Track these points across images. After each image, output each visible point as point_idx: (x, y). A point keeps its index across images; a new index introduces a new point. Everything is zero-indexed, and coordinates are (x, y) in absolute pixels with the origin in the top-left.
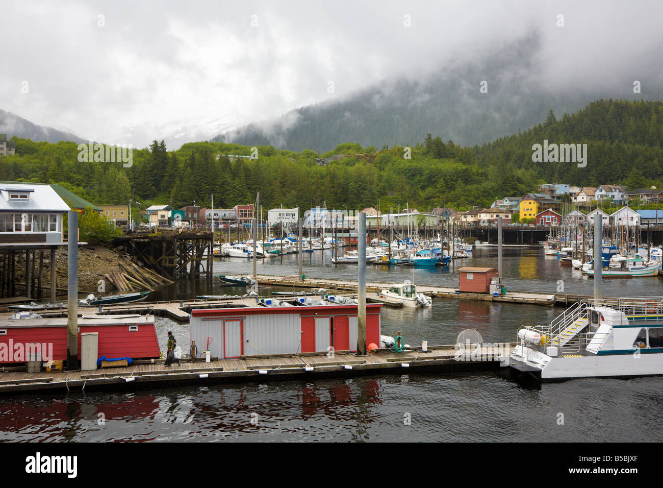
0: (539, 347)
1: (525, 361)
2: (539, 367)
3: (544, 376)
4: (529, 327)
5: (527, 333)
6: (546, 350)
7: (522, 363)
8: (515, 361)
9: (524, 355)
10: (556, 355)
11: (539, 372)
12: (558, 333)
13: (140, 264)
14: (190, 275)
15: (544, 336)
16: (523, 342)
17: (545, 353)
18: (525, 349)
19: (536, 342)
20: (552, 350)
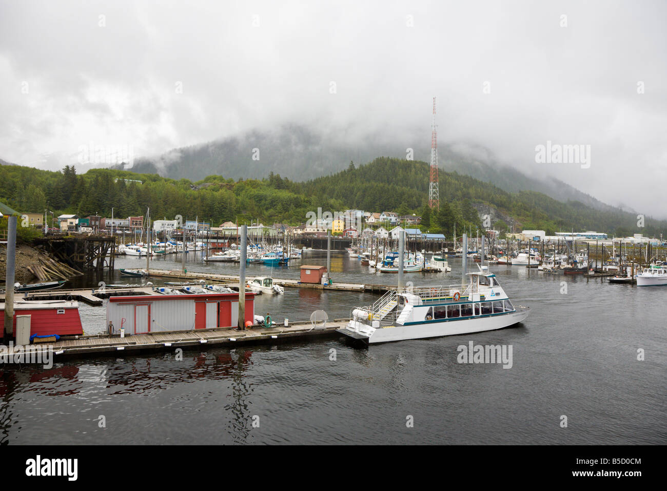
0: (367, 322)
1: (357, 331)
2: (367, 335)
3: (370, 341)
4: (360, 308)
5: (359, 312)
6: (372, 323)
7: (355, 333)
8: (350, 331)
9: (357, 328)
10: (379, 327)
11: (367, 339)
12: (377, 311)
13: (57, 259)
14: (96, 268)
15: (371, 314)
16: (355, 318)
17: (371, 326)
18: (357, 323)
19: (365, 319)
20: (376, 323)
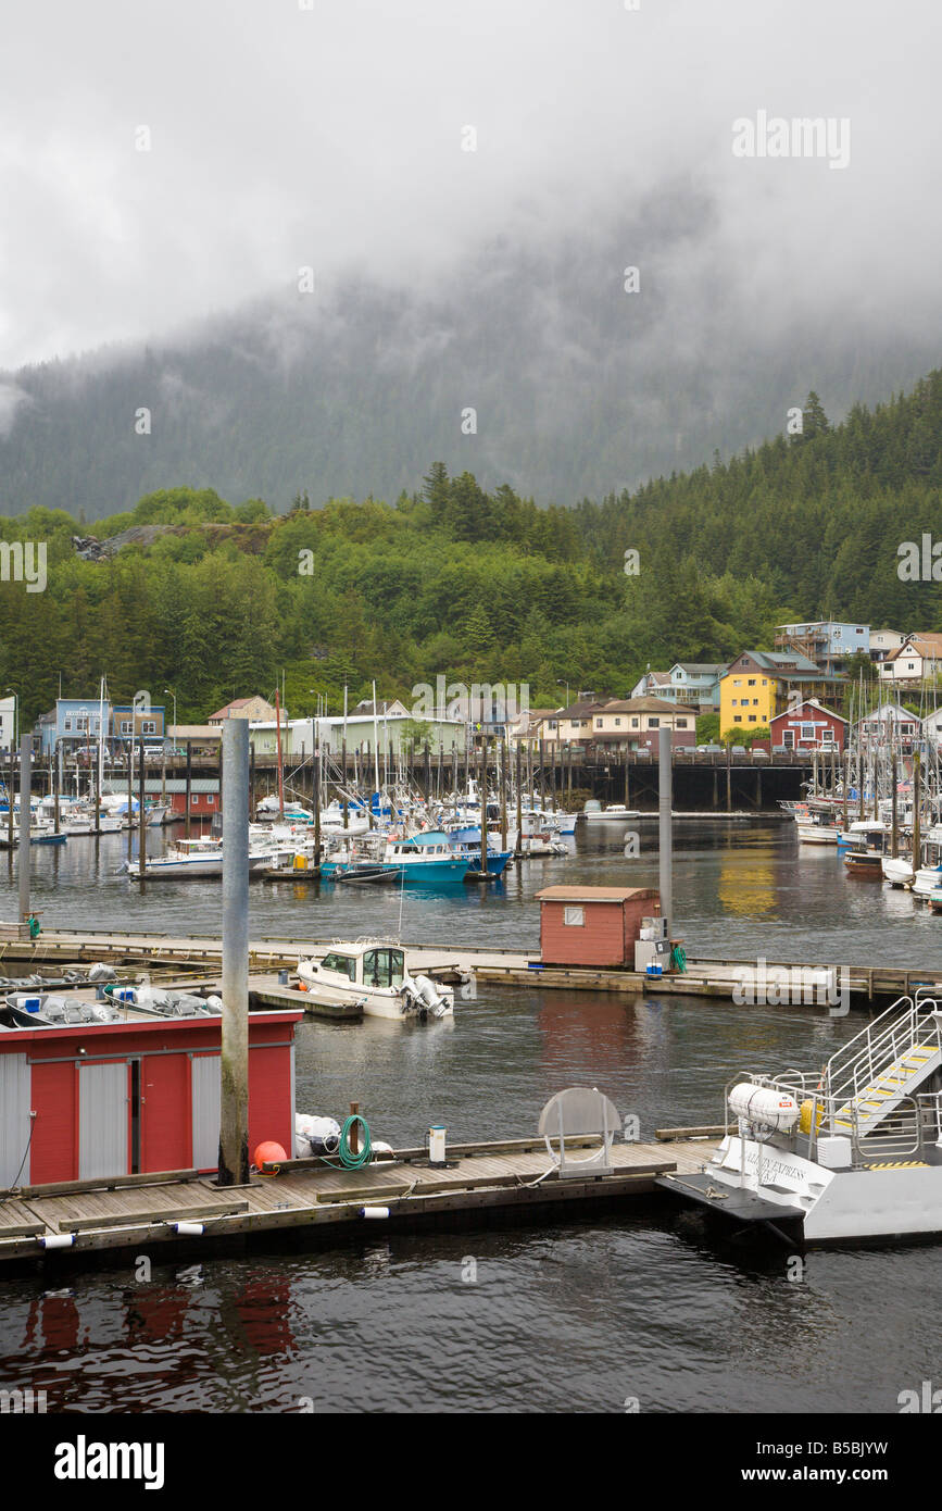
0: (793, 1140)
1: (752, 1185)
2: (795, 1202)
3: (811, 1231)
4: (763, 1078)
5: (756, 1097)
6: (815, 1147)
7: (742, 1191)
8: (722, 1186)
9: (750, 1168)
10: (848, 1163)
11: (795, 1221)
12: (850, 1091)
15: (809, 1104)
16: (743, 1124)
17: (814, 1160)
18: (752, 1147)
19: (784, 1125)
20: (835, 1148)
